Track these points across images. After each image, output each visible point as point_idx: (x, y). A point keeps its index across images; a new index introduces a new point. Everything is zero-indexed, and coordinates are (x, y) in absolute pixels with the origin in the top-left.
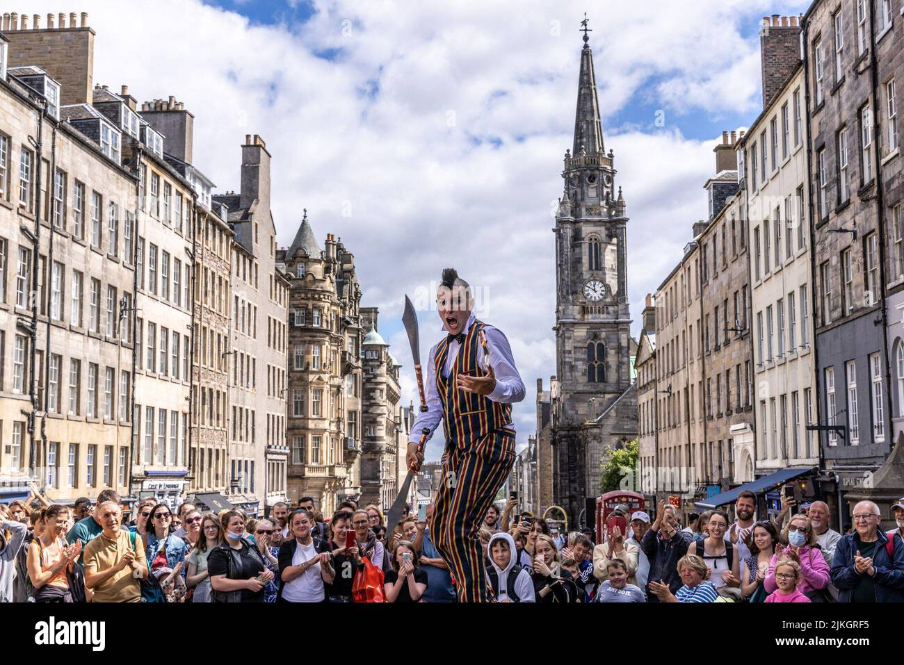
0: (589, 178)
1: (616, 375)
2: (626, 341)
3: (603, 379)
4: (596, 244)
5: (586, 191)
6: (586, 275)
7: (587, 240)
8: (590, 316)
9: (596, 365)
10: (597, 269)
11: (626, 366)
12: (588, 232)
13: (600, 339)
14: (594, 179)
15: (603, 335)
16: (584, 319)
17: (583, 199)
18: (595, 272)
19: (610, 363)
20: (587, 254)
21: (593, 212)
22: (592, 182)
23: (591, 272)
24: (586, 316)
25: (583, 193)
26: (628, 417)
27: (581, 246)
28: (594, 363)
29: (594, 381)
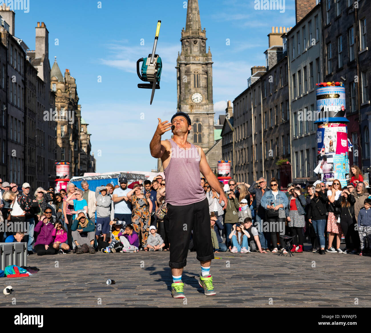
0: (194, 42)
1: (208, 139)
2: (212, 122)
3: (200, 141)
4: (197, 75)
5: (192, 48)
6: (193, 90)
7: (193, 73)
8: (195, 111)
9: (198, 134)
10: (198, 87)
11: (212, 135)
12: (194, 69)
13: (200, 121)
14: (196, 42)
15: (201, 119)
16: (192, 112)
17: (191, 53)
18: (197, 89)
19: (204, 133)
20: (193, 79)
21: (196, 59)
22: (195, 44)
23: (195, 89)
24: (193, 110)
25: (191, 50)
26: (214, 160)
27: (190, 76)
28: (196, 134)
29: (197, 142)
